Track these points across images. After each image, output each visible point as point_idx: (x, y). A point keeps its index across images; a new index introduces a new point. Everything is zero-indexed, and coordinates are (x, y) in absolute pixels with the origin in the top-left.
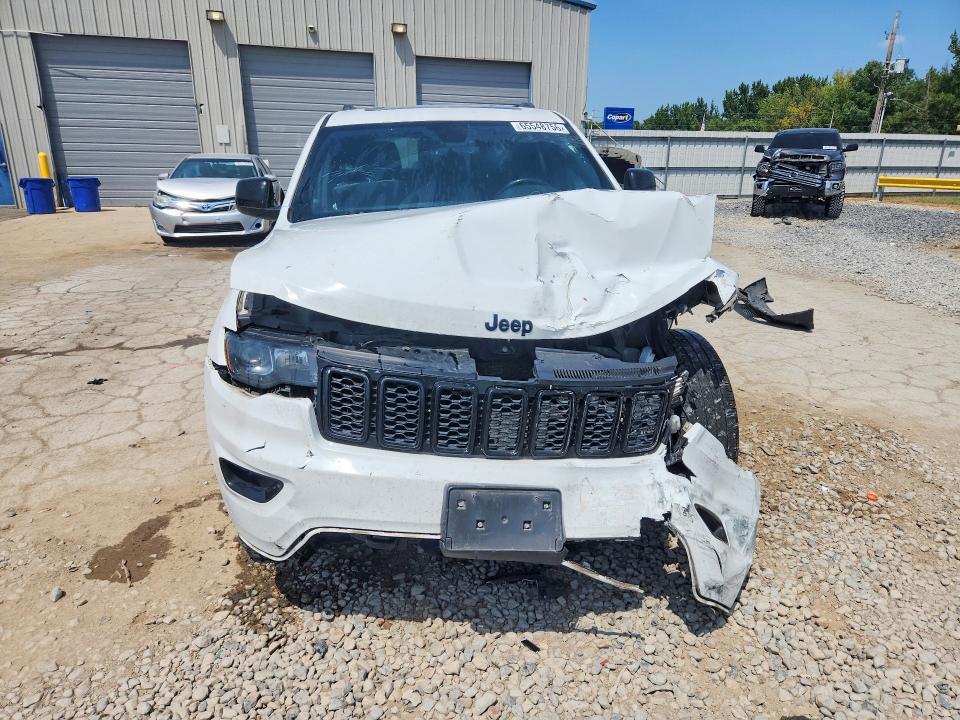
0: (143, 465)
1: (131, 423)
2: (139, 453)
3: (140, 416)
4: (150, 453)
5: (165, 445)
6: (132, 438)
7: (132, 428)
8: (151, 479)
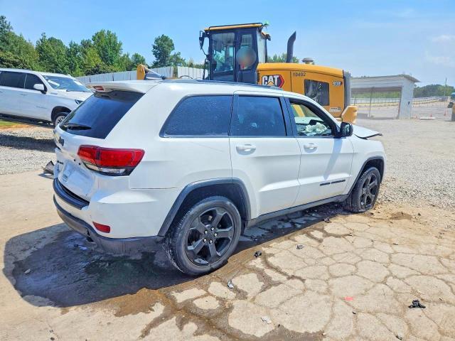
0: (393, 234)
1: (395, 255)
2: (395, 241)
3: (390, 258)
4: (390, 239)
5: (383, 239)
6: (397, 248)
7: (396, 253)
8: (392, 229)
